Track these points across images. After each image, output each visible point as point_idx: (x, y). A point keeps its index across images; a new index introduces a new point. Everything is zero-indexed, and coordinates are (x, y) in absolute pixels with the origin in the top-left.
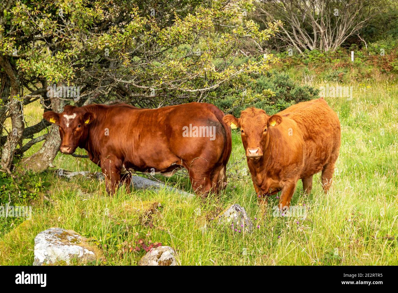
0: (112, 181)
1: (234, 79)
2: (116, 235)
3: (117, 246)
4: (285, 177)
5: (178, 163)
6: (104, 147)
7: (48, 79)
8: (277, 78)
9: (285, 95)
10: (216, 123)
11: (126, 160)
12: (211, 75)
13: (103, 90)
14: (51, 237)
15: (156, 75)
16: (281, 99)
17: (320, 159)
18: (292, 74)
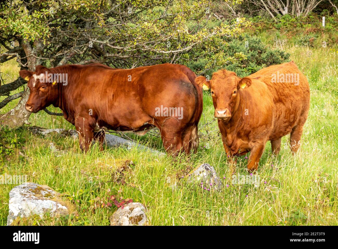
0: (85, 139)
1: (206, 41)
2: (89, 191)
3: (90, 201)
4: (254, 138)
5: (150, 123)
6: (78, 106)
7: (25, 37)
8: (249, 41)
9: (256, 58)
10: (188, 84)
11: (99, 118)
12: (184, 37)
13: (78, 50)
14: (26, 192)
15: (130, 36)
16: (253, 63)
17: (289, 121)
18: (264, 37)
